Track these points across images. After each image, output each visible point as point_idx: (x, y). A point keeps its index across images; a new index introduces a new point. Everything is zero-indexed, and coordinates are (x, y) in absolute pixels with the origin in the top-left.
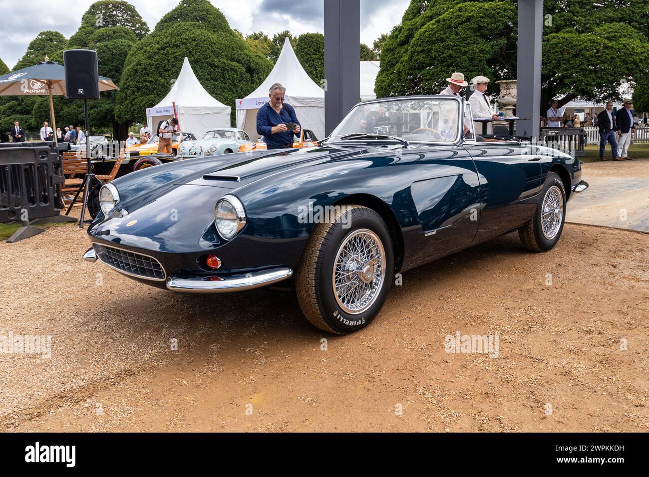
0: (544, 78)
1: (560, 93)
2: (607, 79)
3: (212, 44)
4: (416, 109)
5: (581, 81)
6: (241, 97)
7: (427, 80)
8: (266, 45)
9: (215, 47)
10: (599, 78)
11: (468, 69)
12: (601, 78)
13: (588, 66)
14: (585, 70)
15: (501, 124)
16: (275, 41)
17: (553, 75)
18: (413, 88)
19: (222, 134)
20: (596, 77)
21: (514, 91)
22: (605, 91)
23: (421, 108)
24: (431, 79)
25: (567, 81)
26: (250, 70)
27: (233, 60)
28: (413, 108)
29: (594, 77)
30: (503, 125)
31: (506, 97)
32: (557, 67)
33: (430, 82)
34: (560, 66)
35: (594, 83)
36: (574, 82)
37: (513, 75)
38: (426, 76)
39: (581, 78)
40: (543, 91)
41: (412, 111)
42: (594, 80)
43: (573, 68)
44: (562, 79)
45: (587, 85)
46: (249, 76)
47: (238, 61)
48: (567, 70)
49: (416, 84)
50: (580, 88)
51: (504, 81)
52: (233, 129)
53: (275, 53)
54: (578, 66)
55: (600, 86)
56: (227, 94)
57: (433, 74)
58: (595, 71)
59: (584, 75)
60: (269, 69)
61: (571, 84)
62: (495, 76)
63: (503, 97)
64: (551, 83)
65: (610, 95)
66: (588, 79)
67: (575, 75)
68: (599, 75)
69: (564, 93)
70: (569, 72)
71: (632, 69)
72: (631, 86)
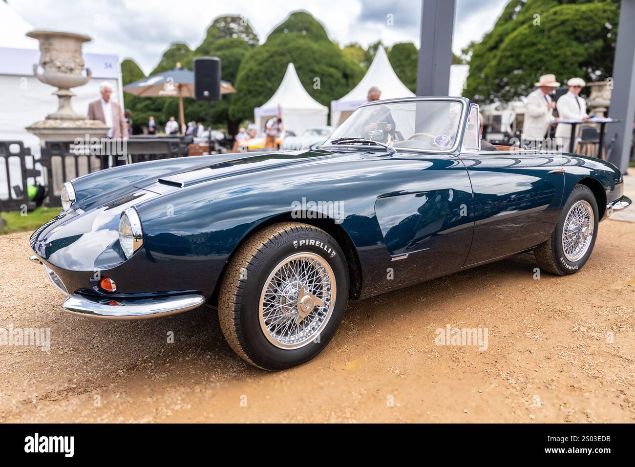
3: (314, 52)
6: (337, 99)
7: (515, 83)
8: (361, 53)
9: (317, 56)
15: (590, 127)
16: (370, 48)
18: (499, 90)
19: (319, 132)
21: (607, 93)
26: (346, 76)
27: (331, 66)
31: (597, 99)
38: (513, 80)
46: (343, 81)
47: (336, 67)
49: (502, 87)
51: (596, 83)
52: (329, 128)
53: (368, 59)
56: (325, 97)
60: (362, 75)
62: (587, 79)
63: (594, 99)
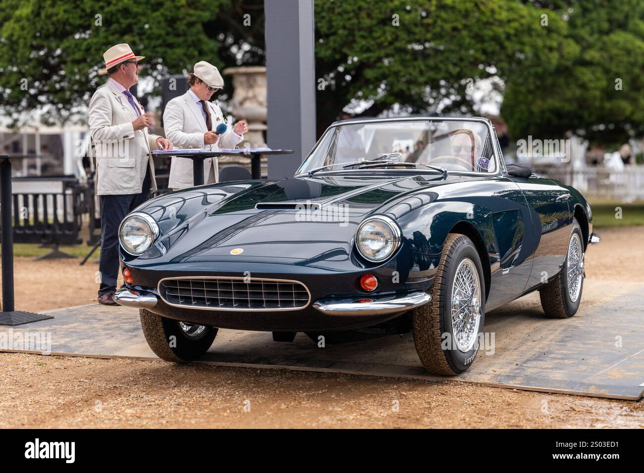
0: (322, 67)
1: (359, 98)
2: (448, 72)
4: (53, 124)
5: (396, 74)
7: (77, 62)
10: (432, 69)
11: (164, 41)
12: (436, 68)
13: (410, 42)
14: (404, 51)
15: (239, 163)
17: (344, 59)
18: (47, 77)
20: (426, 66)
21: (261, 91)
22: (447, 95)
23: (64, 121)
24: (84, 60)
25: (369, 73)
28: (46, 122)
29: (423, 67)
30: (243, 164)
31: (248, 105)
32: (349, 42)
33: (82, 66)
34: (354, 41)
35: (422, 79)
36: (384, 77)
38: (74, 53)
39: (398, 67)
41: (45, 130)
42: (421, 73)
43: (380, 46)
44: (358, 70)
45: (410, 82)
48: (368, 50)
49: (54, 70)
50: (396, 89)
51: (243, 70)
54: (391, 43)
55: (436, 87)
57: (88, 50)
58: (424, 54)
59: (403, 62)
61: (377, 82)
63: (241, 103)
64: (340, 77)
65: (456, 106)
66: (411, 70)
67: (386, 62)
68: (431, 62)
69: (366, 98)
70: (373, 56)
71: (493, 53)
72: (496, 87)
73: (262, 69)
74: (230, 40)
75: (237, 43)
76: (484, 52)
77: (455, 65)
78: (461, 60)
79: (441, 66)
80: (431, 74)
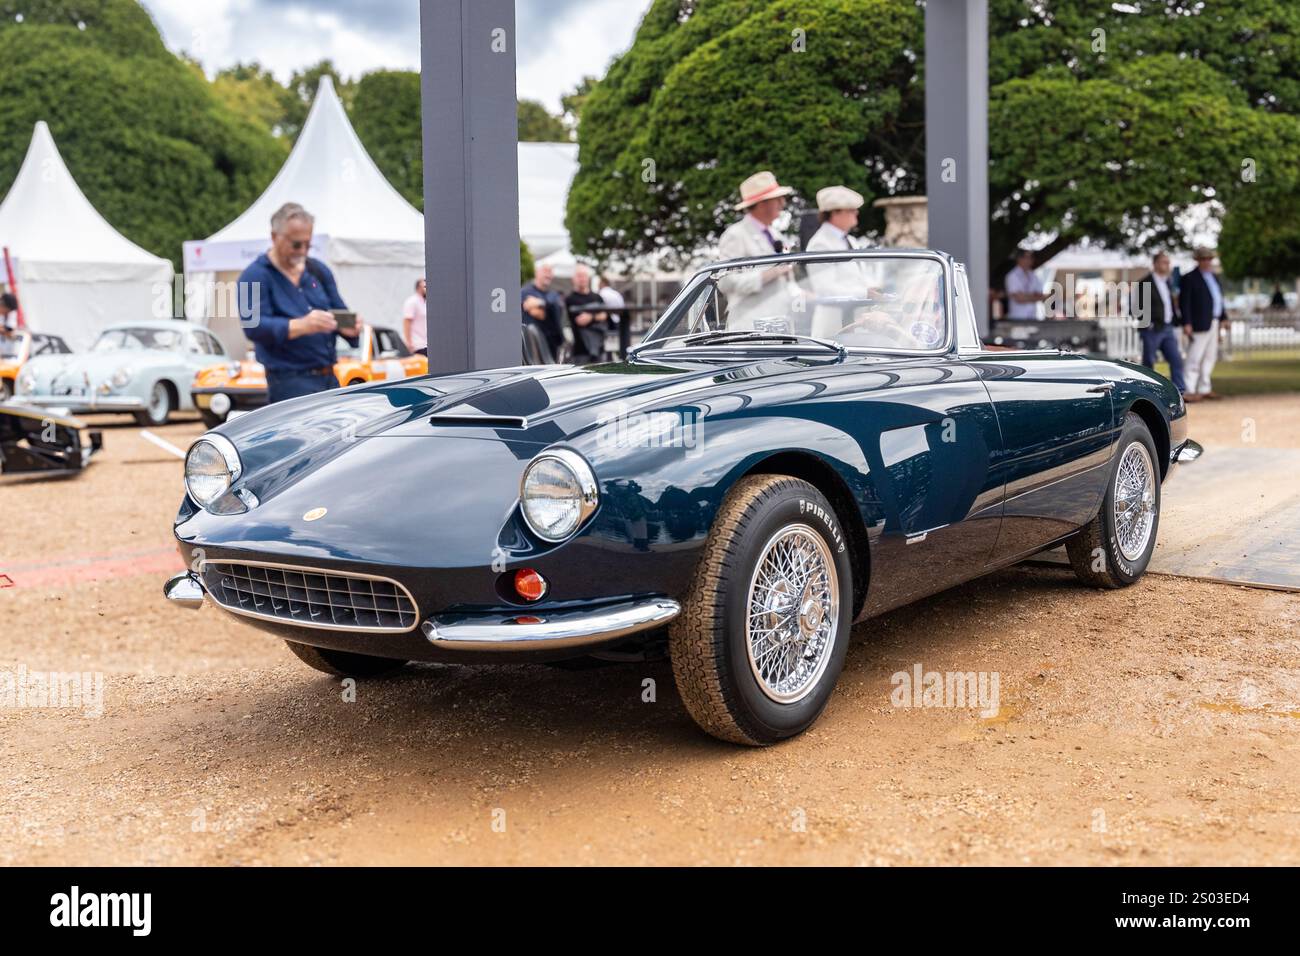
0: (996, 193)
1: (1038, 232)
2: (1153, 196)
3: (116, 88)
4: (672, 270)
5: (1088, 200)
6: (200, 236)
7: (700, 197)
8: (269, 97)
9: (126, 100)
10: (1130, 192)
11: (803, 169)
12: (1138, 192)
13: (1105, 161)
14: (1098, 172)
16: (295, 85)
17: (1020, 185)
18: (665, 216)
19: (146, 337)
20: (1126, 190)
21: (921, 226)
22: (1151, 225)
23: (685, 265)
24: (709, 194)
25: (1053, 201)
26: (225, 164)
27: (176, 134)
28: (664, 268)
29: (1121, 191)
31: (902, 242)
32: (1028, 164)
33: (706, 201)
34: (1035, 162)
35: (1119, 206)
36: (1071, 204)
37: (916, 184)
38: (697, 186)
39: (1089, 192)
40: (995, 228)
41: (663, 277)
42: (1119, 198)
43: (1067, 166)
44: (1038, 198)
45: (1104, 210)
46: (220, 179)
47: (192, 138)
48: (1052, 172)
49: (673, 207)
50: (1087, 218)
51: (897, 200)
52: (179, 325)
53: (295, 117)
54: (1081, 163)
55: (1136, 214)
56: (161, 228)
57: (714, 182)
58: (1122, 175)
59: (1096, 186)
60: (276, 161)
61: (1063, 209)
62: (873, 187)
63: (895, 241)
64: (1015, 205)
65: (1161, 237)
66: (1106, 195)
67: (1073, 185)
68: (1132, 185)
69: (1048, 231)
70: (1058, 179)
71: (1212, 171)
72: (1213, 213)
73: (922, 199)
74: (880, 166)
75: (889, 168)
76: (1201, 170)
77: (1162, 186)
78: (1171, 180)
79: (1144, 188)
80: (1132, 199)
